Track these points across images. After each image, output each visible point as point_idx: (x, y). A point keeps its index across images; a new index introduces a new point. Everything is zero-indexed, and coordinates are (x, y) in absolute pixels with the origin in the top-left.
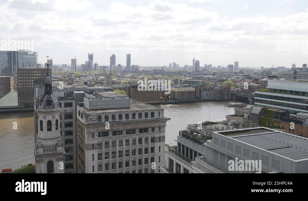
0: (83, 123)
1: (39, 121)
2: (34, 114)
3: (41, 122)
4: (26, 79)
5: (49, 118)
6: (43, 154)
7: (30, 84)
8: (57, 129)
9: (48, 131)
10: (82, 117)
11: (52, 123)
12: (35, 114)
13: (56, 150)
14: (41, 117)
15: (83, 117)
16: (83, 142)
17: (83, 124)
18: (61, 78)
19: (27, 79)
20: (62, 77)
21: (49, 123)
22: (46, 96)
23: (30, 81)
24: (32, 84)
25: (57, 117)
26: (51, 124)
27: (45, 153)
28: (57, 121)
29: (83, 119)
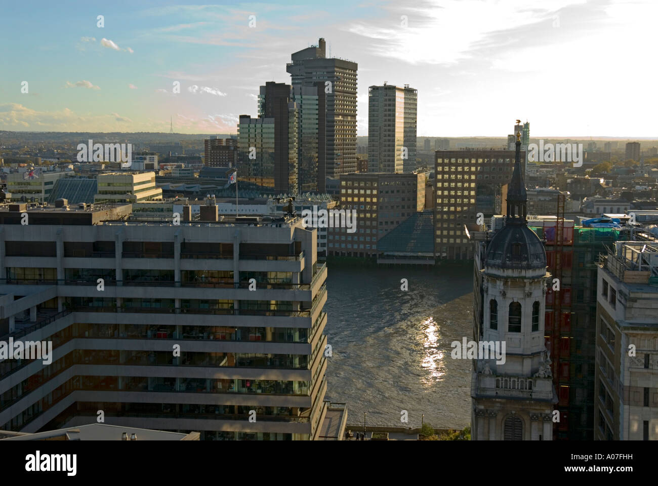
0: (615, 319)
1: (489, 302)
2: (475, 278)
3: (494, 304)
4: (456, 181)
5: (515, 295)
6: (494, 393)
7: (466, 193)
8: (535, 328)
9: (509, 331)
10: (613, 302)
11: (523, 310)
12: (477, 280)
13: (530, 388)
14: (493, 291)
15: (617, 301)
16: (613, 378)
17: (617, 323)
18: (551, 178)
19: (460, 181)
20: (554, 176)
21: (515, 309)
22: (509, 236)
23: (466, 185)
24: (473, 193)
25: (538, 295)
26: (520, 314)
27: (501, 393)
28: (536, 305)
29: (615, 308)
